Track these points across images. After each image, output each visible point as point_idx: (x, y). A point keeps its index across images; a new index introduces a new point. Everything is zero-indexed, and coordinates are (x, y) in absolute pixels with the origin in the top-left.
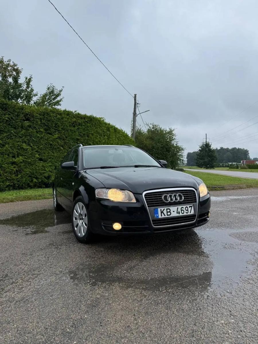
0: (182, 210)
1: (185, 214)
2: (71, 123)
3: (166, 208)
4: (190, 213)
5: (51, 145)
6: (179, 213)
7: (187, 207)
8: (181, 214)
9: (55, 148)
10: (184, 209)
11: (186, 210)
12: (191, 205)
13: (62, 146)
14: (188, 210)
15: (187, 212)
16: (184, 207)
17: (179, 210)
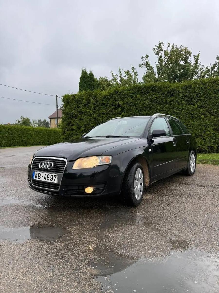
0: (48, 177)
1: (49, 181)
2: (216, 90)
3: (38, 173)
4: (54, 181)
5: (191, 114)
6: (45, 179)
7: (52, 175)
8: (46, 181)
9: (196, 117)
10: (49, 176)
11: (51, 178)
12: (56, 175)
13: (204, 115)
14: (52, 178)
15: (51, 179)
16: (50, 174)
17: (46, 177)
